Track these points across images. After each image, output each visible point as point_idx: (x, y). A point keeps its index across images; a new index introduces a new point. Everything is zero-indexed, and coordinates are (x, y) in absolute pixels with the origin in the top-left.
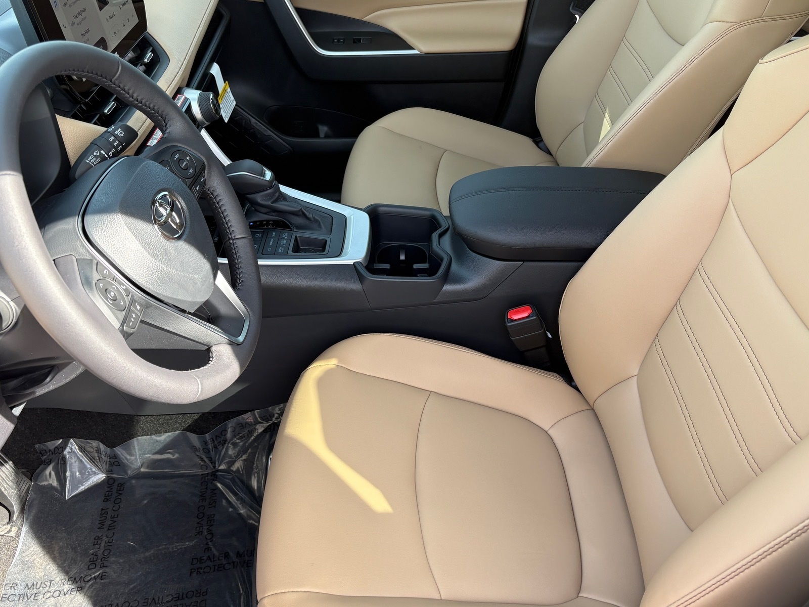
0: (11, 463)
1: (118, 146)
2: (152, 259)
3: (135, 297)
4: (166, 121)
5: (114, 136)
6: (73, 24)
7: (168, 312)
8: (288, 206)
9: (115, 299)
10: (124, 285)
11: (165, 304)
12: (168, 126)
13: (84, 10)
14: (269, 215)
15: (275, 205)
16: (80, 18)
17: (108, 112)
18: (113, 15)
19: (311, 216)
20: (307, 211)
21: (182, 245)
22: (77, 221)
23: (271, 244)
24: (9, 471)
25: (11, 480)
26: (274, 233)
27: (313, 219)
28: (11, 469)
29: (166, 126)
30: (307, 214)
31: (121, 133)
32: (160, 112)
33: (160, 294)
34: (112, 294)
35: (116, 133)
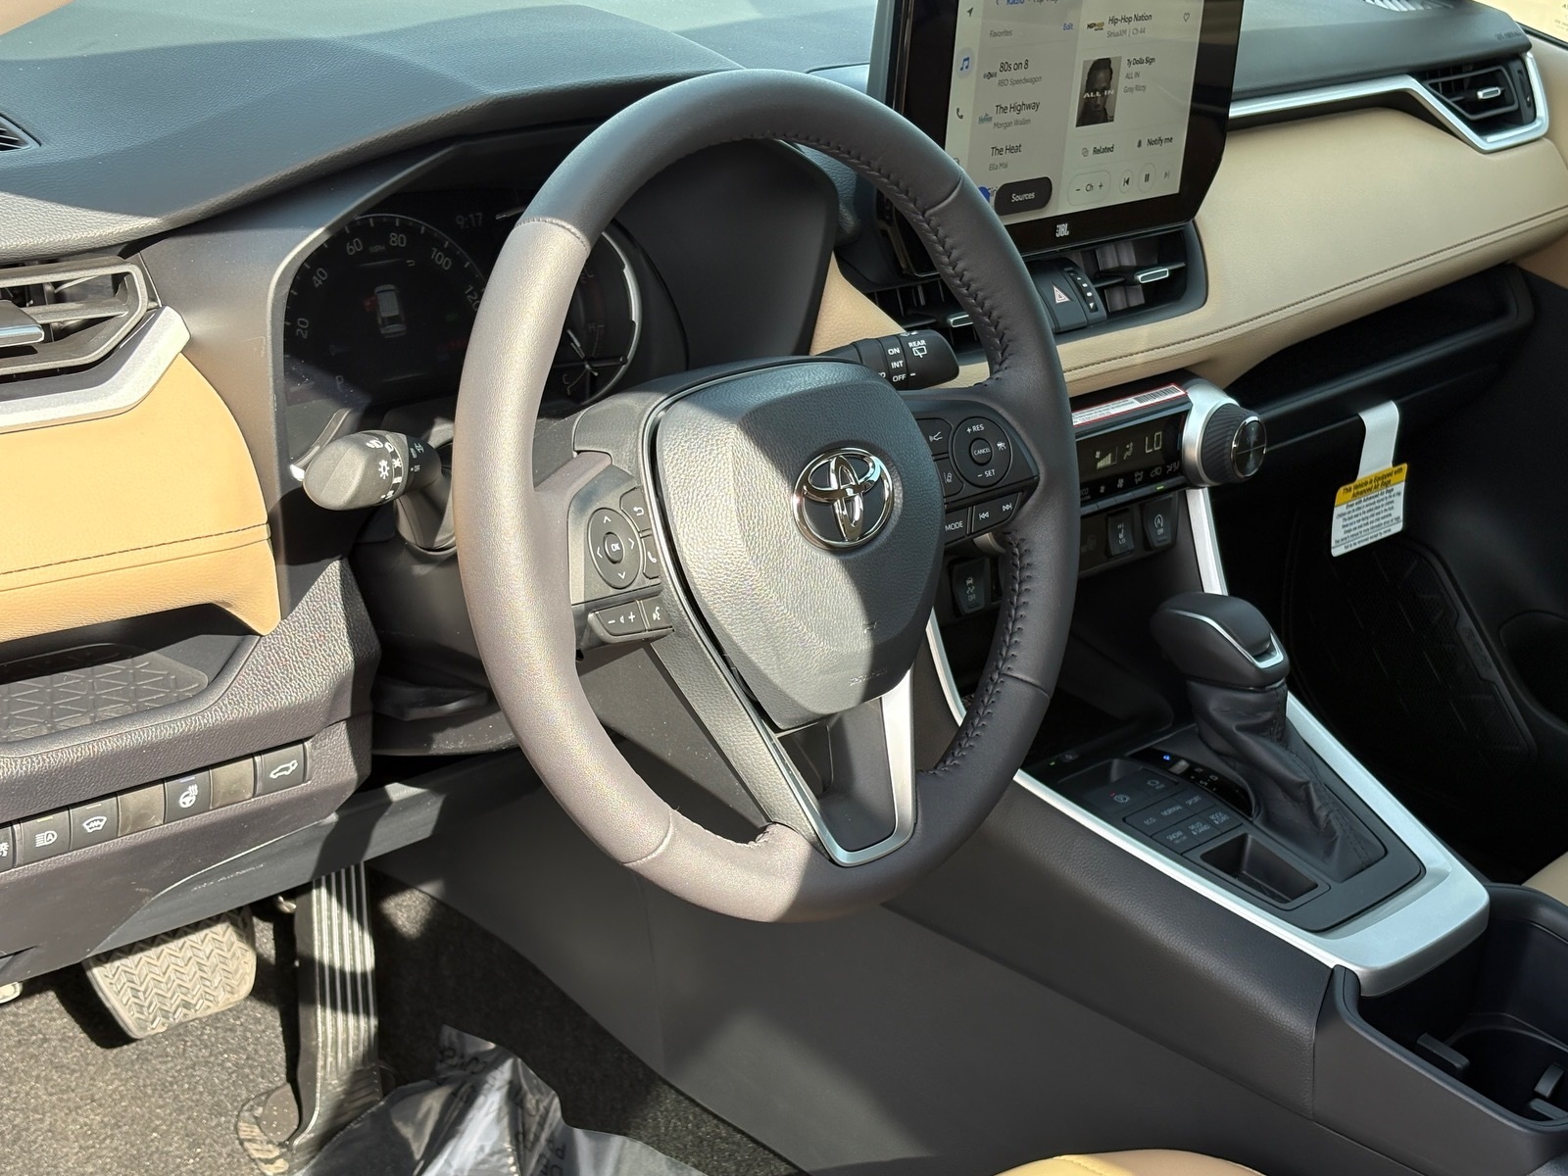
0: (374, 1022)
1: (898, 371)
2: (739, 542)
3: (664, 595)
4: (1006, 354)
5: (902, 349)
6: (986, 119)
7: (716, 672)
8: (1288, 767)
9: (616, 559)
10: (655, 555)
11: (725, 659)
12: (1005, 365)
13: (1035, 106)
14: (1227, 764)
15: (1244, 737)
16: (1012, 116)
17: (955, 322)
18: (1110, 149)
19: (1323, 814)
20: (1320, 798)
21: (831, 566)
22: (659, 401)
23: (1165, 813)
24: (358, 1035)
25: (348, 1057)
26: (1196, 799)
27: (1323, 824)
28: (363, 1034)
29: (1001, 364)
30: (1317, 804)
31: (921, 350)
32: (1000, 327)
33: (717, 621)
34: (616, 547)
35: (910, 345)
